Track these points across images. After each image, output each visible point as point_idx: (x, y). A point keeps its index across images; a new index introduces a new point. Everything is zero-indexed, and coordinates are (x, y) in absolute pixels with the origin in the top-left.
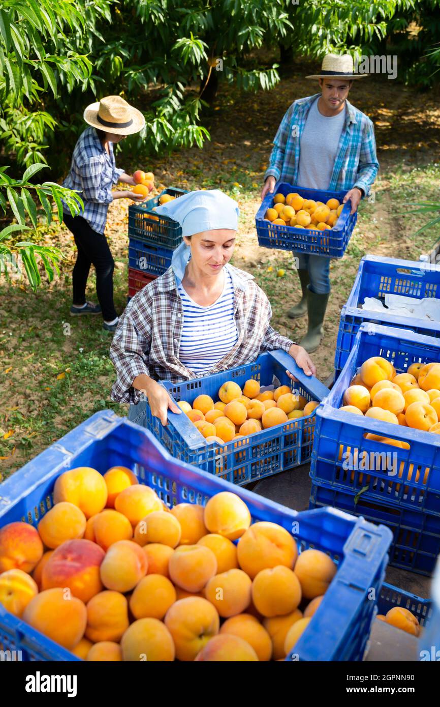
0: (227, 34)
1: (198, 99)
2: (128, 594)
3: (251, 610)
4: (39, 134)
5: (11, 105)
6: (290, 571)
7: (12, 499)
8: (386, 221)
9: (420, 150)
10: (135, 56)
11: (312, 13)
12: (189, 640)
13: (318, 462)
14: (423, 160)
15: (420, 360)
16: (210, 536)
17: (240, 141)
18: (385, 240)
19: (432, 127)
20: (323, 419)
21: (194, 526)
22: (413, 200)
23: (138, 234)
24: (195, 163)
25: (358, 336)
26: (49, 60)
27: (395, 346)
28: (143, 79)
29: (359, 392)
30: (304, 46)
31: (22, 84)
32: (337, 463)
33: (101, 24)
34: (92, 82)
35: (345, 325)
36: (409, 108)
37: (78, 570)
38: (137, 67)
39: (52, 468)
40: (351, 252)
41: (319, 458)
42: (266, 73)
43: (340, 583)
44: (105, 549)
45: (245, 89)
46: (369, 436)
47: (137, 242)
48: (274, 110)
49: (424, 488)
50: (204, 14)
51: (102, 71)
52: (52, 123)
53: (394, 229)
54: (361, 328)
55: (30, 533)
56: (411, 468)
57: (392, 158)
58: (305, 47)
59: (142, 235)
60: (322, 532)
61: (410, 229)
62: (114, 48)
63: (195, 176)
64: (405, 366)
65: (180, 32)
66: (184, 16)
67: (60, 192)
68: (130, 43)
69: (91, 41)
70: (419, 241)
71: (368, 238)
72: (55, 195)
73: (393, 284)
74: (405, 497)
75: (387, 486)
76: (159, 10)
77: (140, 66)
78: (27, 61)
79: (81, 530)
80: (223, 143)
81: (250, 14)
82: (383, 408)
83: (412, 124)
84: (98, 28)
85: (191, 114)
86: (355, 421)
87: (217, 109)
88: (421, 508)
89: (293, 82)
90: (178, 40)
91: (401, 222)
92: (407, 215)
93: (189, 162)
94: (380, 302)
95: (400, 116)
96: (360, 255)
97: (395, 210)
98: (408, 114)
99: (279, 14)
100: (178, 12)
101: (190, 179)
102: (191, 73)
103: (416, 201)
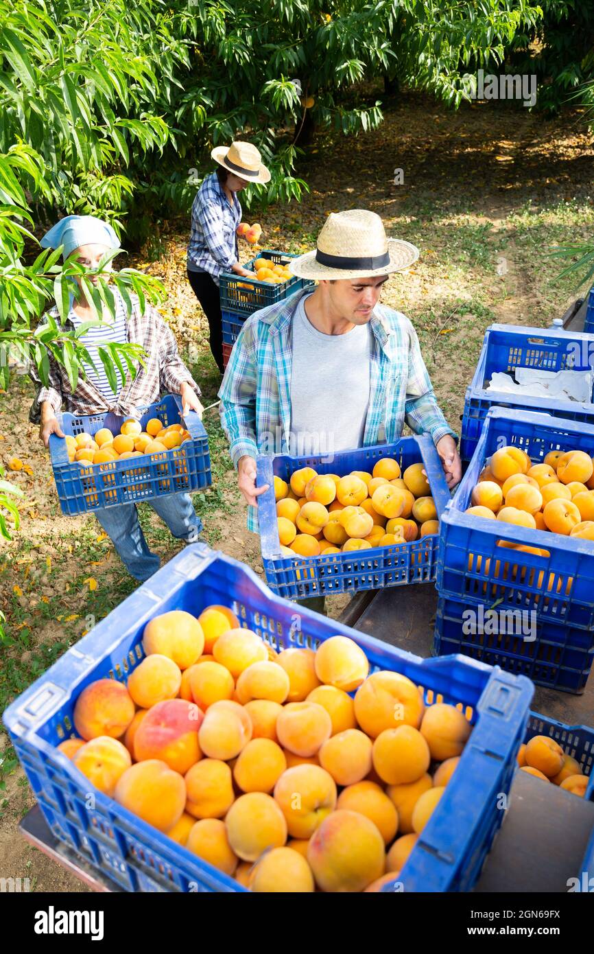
0: (323, 70)
1: (292, 146)
2: (231, 762)
3: (372, 776)
4: (117, 200)
5: (84, 169)
6: (415, 731)
7: (95, 657)
8: (513, 272)
9: (548, 187)
10: (219, 102)
11: (419, 39)
12: (303, 816)
13: (445, 573)
14: (552, 198)
15: (558, 447)
16: (322, 688)
17: (343, 188)
18: (512, 294)
19: (562, 158)
20: (450, 526)
21: (303, 677)
22: (543, 246)
23: (232, 306)
24: (293, 216)
25: (487, 423)
26: (120, 125)
27: (529, 432)
28: (229, 129)
29: (489, 489)
30: (411, 76)
31: (90, 154)
32: (466, 574)
33: (179, 71)
34: (172, 136)
35: (470, 410)
36: (534, 138)
37: (172, 738)
38: (223, 116)
39: (140, 617)
40: (474, 311)
41: (445, 568)
42: (368, 111)
43: (474, 750)
44: (204, 708)
45: (345, 131)
46: (501, 543)
47: (231, 314)
48: (380, 149)
49: (567, 599)
50: (295, 49)
51: (182, 123)
52: (130, 187)
53: (522, 281)
54: (489, 414)
55: (119, 692)
56: (552, 577)
57: (517, 198)
58: (413, 77)
59: (237, 307)
60: (452, 682)
61: (540, 281)
62: (195, 96)
63: (294, 232)
64: (542, 454)
65: (269, 73)
66: (272, 52)
67: (139, 280)
68: (213, 88)
69: (168, 90)
70: (551, 293)
71: (492, 293)
72: (135, 284)
73: (523, 357)
74: (546, 609)
75: (524, 598)
76: (244, 49)
77: (225, 114)
78: (95, 128)
79: (175, 688)
80: (324, 192)
81: (348, 45)
82: (517, 507)
83: (538, 155)
84: (175, 75)
85: (285, 163)
86: (486, 527)
87: (315, 152)
88: (563, 621)
89: (400, 116)
90: (267, 83)
91: (529, 273)
92: (536, 265)
93: (286, 216)
94: (509, 377)
95: (525, 149)
96: (484, 313)
97: (523, 259)
98: (533, 146)
99: (380, 43)
100: (264, 48)
101: (288, 235)
102: (283, 117)
103: (547, 247)
